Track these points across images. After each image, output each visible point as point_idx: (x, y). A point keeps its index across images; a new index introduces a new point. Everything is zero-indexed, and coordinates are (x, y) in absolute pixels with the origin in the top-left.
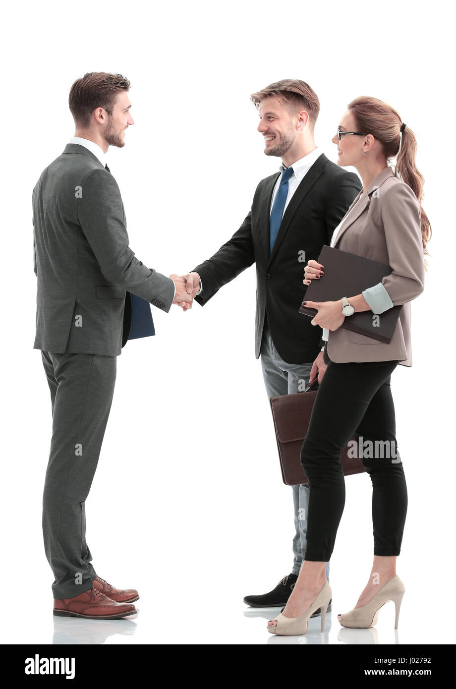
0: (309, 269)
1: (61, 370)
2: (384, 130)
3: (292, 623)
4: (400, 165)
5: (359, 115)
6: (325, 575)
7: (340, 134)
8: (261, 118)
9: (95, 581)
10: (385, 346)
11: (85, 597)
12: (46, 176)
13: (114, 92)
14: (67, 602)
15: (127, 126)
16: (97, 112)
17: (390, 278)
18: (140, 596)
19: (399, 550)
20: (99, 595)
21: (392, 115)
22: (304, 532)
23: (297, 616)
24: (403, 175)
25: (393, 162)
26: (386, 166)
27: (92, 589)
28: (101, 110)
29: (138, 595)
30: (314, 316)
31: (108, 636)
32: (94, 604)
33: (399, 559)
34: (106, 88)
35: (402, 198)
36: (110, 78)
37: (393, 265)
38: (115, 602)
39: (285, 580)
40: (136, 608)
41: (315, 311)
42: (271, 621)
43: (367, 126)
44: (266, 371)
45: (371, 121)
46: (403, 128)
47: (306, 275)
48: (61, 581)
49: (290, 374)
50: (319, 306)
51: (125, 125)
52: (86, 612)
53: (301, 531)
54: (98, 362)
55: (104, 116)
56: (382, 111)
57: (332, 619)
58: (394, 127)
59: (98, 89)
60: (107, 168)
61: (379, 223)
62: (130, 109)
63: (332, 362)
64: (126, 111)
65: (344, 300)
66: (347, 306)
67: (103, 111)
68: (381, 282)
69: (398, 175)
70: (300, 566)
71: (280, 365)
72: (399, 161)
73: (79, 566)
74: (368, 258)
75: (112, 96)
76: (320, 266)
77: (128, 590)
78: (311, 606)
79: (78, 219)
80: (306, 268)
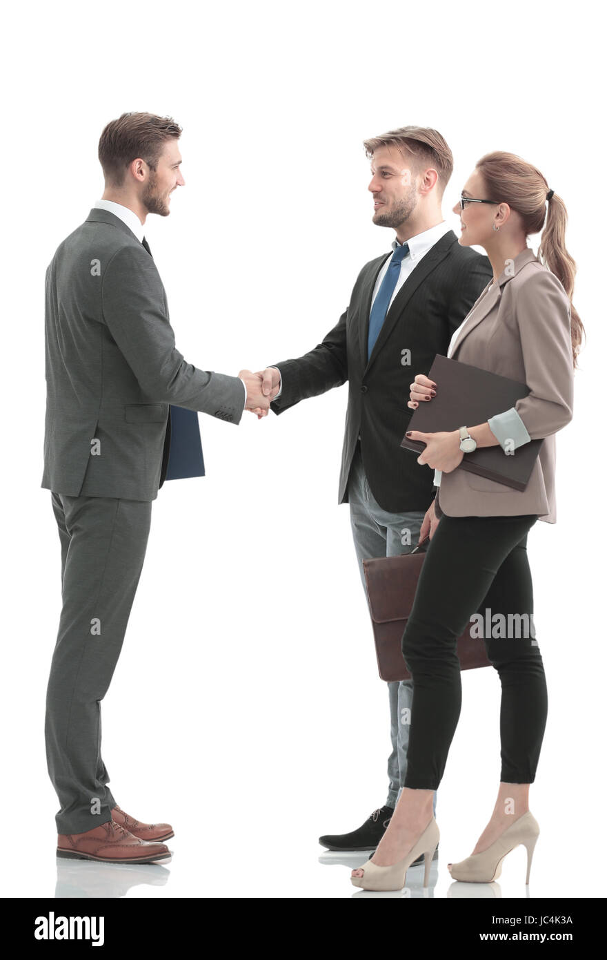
0: (416, 388)
1: (75, 517)
2: (524, 197)
3: (385, 874)
4: (544, 246)
5: (489, 175)
6: (431, 808)
7: (463, 201)
8: (373, 174)
9: (113, 810)
10: (519, 494)
11: (100, 832)
12: (61, 252)
13: (159, 139)
14: (75, 838)
15: (175, 187)
16: (136, 165)
17: (526, 401)
18: (175, 833)
19: (534, 776)
20: (120, 830)
21: (534, 178)
22: (403, 748)
23: (392, 864)
24: (549, 260)
25: (535, 241)
26: (525, 247)
27: (110, 821)
28: (141, 163)
29: (172, 832)
30: (422, 452)
31: (130, 887)
32: (112, 842)
33: (532, 788)
34: (150, 133)
35: (545, 291)
36: (155, 121)
37: (530, 384)
38: (141, 840)
39: (376, 814)
40: (170, 849)
41: (422, 445)
42: (355, 870)
43: (500, 191)
44: (356, 525)
45: (506, 184)
46: (550, 195)
47: (413, 395)
48: (68, 809)
49: (389, 531)
50: (429, 438)
51: (173, 186)
52: (101, 853)
53: (400, 747)
54: (126, 508)
55: (144, 172)
56: (521, 171)
57: (439, 869)
58: (537, 193)
59: (138, 134)
60: (145, 244)
61: (513, 326)
62: (180, 166)
63: (445, 515)
64: (176, 166)
65: (464, 430)
66: (467, 439)
67: (144, 164)
68: (514, 406)
69: (542, 260)
70: (396, 796)
71: (376, 517)
72: (544, 240)
73: (93, 788)
74: (497, 373)
75: (157, 145)
76: (432, 382)
77: (159, 825)
78: (411, 851)
79: (103, 315)
80: (412, 386)
